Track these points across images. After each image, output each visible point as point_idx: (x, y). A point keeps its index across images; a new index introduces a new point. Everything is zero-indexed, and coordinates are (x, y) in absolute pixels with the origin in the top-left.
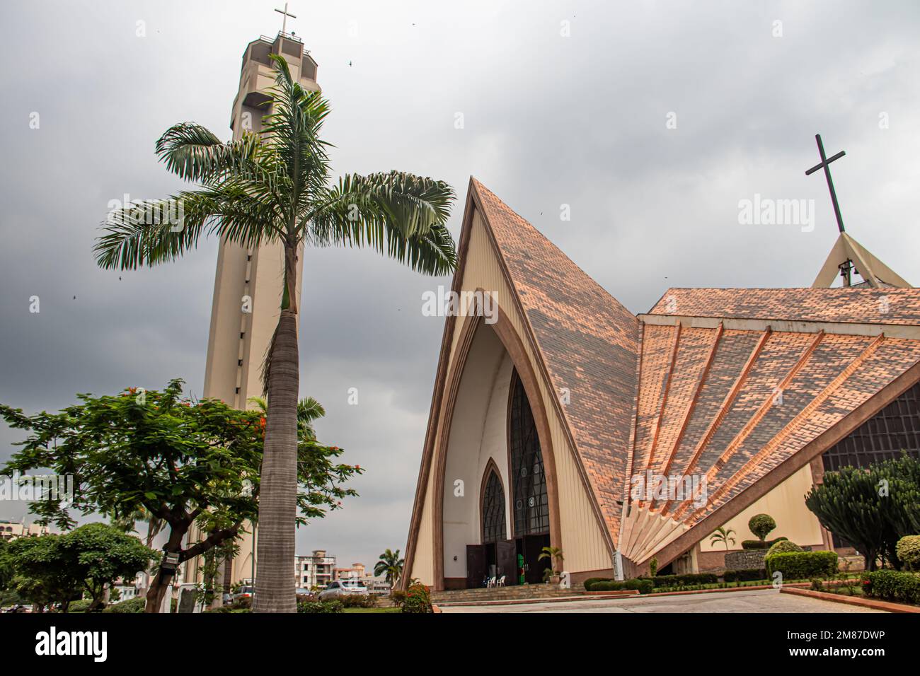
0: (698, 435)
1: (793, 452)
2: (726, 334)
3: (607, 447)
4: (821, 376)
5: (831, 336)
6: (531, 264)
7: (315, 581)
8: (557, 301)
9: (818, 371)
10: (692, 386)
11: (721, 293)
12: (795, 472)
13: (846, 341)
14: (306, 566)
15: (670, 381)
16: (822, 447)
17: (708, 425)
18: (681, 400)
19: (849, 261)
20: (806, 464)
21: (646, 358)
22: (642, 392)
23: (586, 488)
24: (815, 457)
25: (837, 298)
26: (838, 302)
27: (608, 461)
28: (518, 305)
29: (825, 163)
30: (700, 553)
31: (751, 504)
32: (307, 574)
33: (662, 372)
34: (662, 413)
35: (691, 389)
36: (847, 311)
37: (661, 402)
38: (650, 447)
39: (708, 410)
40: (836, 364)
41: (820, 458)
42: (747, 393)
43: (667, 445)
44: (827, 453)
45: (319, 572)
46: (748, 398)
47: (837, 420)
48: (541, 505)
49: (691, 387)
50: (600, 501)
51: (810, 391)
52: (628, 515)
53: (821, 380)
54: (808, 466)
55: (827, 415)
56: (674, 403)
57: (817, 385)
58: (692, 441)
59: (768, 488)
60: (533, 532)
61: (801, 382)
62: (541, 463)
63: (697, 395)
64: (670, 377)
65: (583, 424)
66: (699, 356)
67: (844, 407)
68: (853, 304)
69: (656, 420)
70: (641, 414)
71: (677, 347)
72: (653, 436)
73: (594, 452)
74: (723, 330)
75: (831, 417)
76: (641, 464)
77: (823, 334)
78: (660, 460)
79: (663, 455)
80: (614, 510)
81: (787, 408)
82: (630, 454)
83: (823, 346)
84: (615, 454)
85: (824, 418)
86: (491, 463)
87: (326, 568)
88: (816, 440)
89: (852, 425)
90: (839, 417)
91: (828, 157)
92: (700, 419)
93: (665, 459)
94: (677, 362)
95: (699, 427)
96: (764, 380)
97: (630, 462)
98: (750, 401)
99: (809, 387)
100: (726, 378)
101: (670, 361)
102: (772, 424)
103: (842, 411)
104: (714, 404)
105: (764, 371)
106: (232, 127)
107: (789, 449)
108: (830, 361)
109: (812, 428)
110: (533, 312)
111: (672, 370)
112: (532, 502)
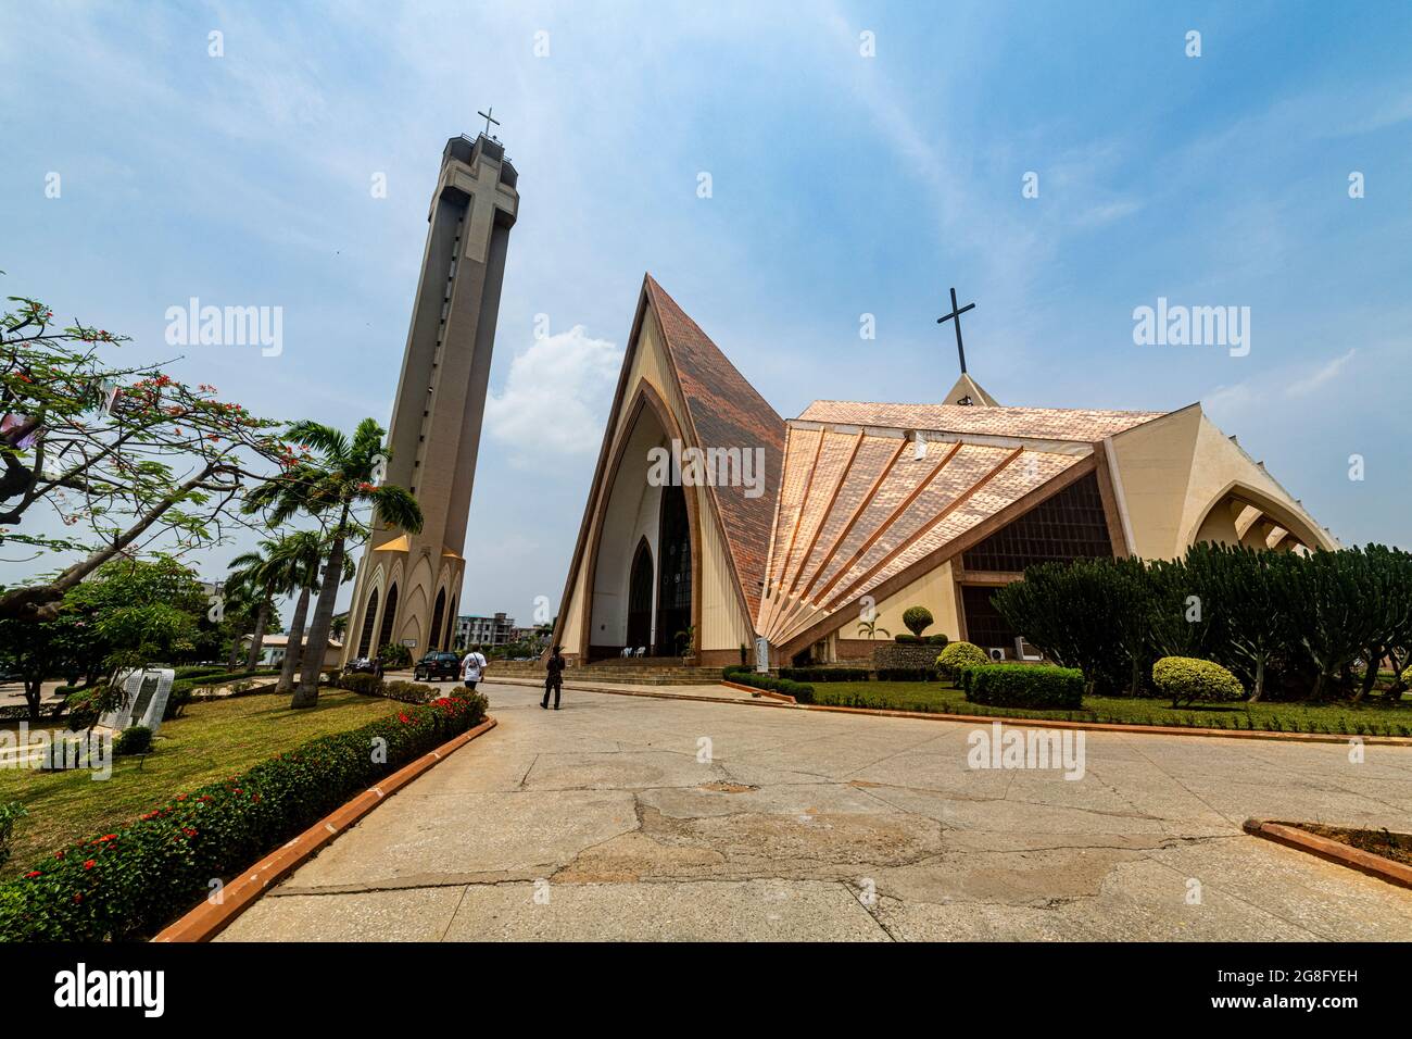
0: (838, 526)
1: (933, 548)
2: (866, 439)
3: (752, 530)
4: (959, 481)
5: (969, 447)
6: (694, 359)
7: (494, 639)
8: (715, 394)
9: (957, 476)
10: (834, 482)
11: (861, 406)
12: (935, 567)
13: (985, 451)
14: (488, 627)
15: (812, 477)
16: (962, 546)
17: (848, 517)
18: (822, 494)
19: (967, 397)
20: (946, 561)
21: (791, 456)
22: (786, 484)
23: (729, 567)
24: (956, 554)
25: (975, 414)
26: (975, 418)
27: (752, 543)
28: (679, 392)
29: (956, 313)
30: (838, 640)
31: (891, 595)
32: (488, 633)
33: (806, 469)
34: (804, 504)
35: (832, 485)
36: (984, 426)
37: (804, 494)
38: (792, 534)
39: (848, 504)
40: (975, 470)
41: (961, 556)
42: (886, 491)
43: (808, 533)
44: (967, 552)
45: (498, 631)
46: (887, 495)
47: (978, 522)
48: (686, 581)
49: (833, 484)
50: (742, 580)
51: (949, 494)
52: (768, 597)
53: (959, 484)
54: (949, 563)
55: (967, 516)
56: (816, 496)
57: (956, 489)
58: (832, 531)
59: (908, 581)
60: (677, 605)
61: (939, 484)
62: (689, 543)
63: (838, 490)
64: (813, 474)
65: (731, 506)
66: (841, 457)
67: (984, 510)
68: (989, 420)
69: (799, 510)
70: (784, 503)
71: (820, 448)
72: (795, 524)
73: (739, 533)
74: (863, 435)
75: (972, 519)
76: (782, 549)
77: (961, 444)
78: (801, 546)
79: (803, 542)
80: (755, 591)
81: (926, 507)
82: (773, 539)
83: (960, 454)
84: (758, 537)
85: (964, 519)
86: (644, 541)
87: (506, 629)
88: (957, 539)
89: (994, 527)
90: (980, 519)
91: (959, 308)
92: (840, 512)
93: (806, 545)
94: (819, 461)
95: (839, 519)
96: (902, 481)
97: (772, 546)
98: (889, 499)
99: (948, 490)
100: (865, 477)
101: (814, 460)
102: (911, 520)
103: (982, 514)
104: (854, 498)
105: (903, 473)
106: (429, 220)
107: (929, 545)
108: (968, 468)
109: (952, 527)
110: (692, 400)
111: (814, 468)
112: (678, 578)
